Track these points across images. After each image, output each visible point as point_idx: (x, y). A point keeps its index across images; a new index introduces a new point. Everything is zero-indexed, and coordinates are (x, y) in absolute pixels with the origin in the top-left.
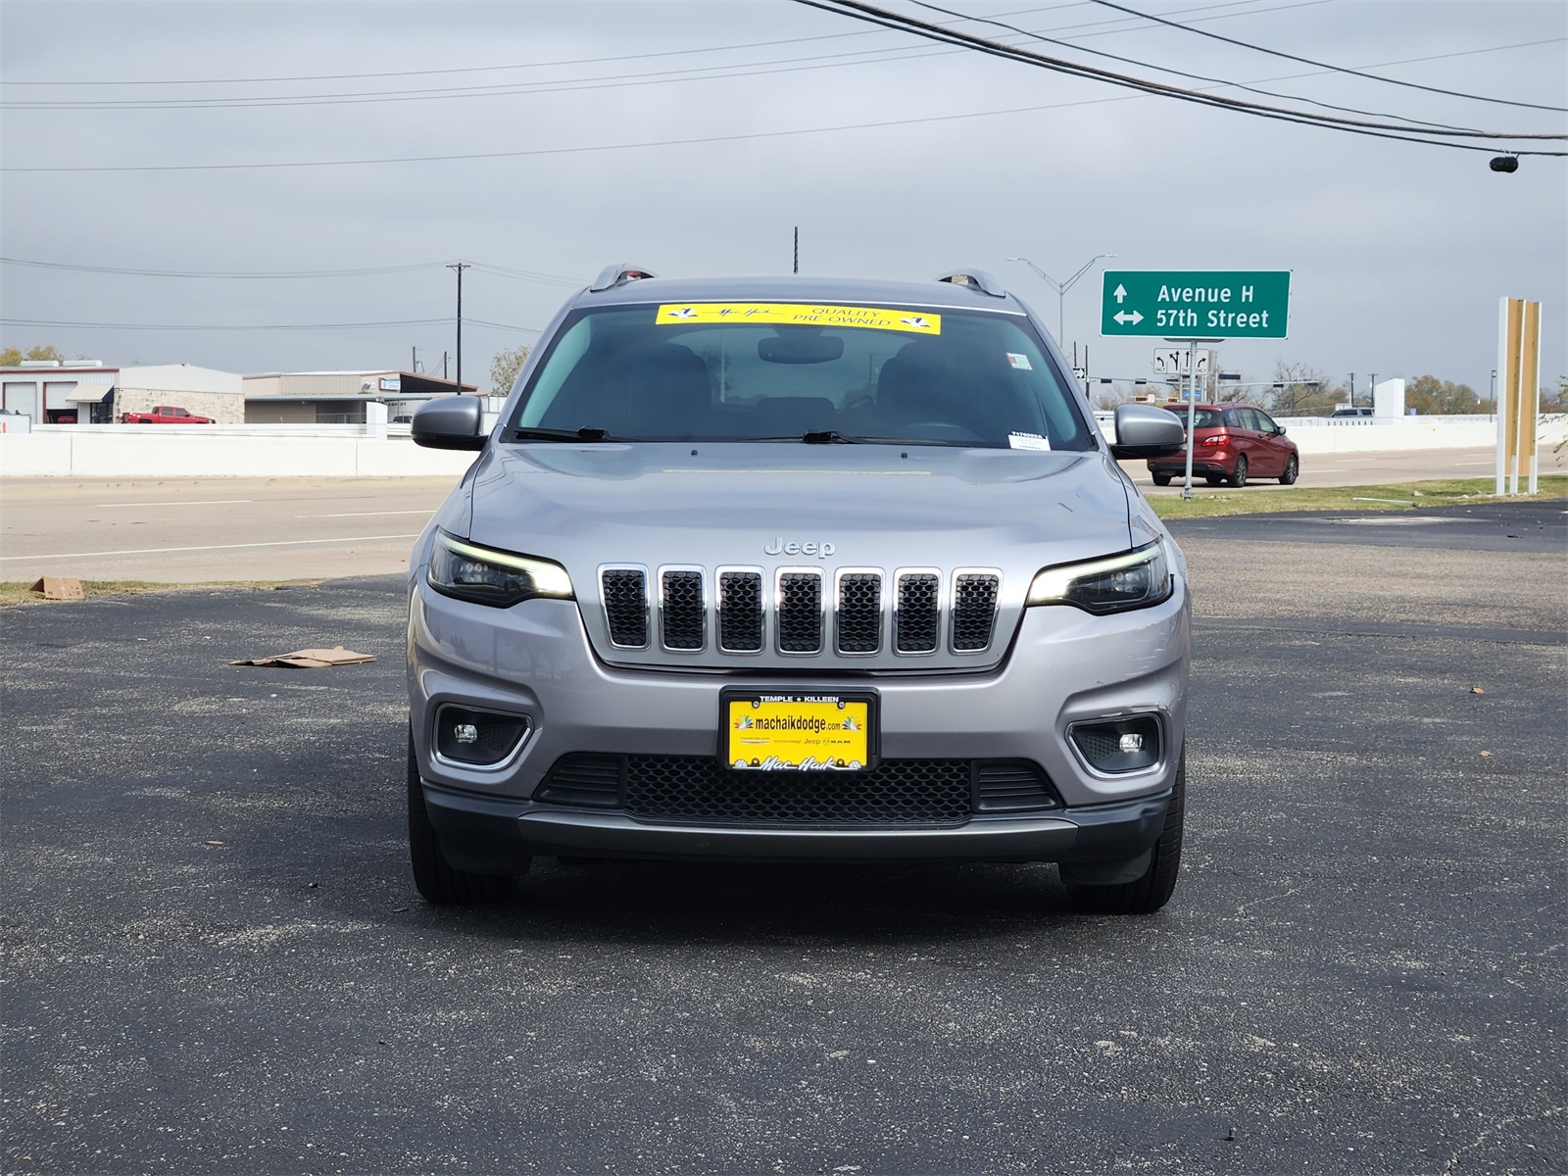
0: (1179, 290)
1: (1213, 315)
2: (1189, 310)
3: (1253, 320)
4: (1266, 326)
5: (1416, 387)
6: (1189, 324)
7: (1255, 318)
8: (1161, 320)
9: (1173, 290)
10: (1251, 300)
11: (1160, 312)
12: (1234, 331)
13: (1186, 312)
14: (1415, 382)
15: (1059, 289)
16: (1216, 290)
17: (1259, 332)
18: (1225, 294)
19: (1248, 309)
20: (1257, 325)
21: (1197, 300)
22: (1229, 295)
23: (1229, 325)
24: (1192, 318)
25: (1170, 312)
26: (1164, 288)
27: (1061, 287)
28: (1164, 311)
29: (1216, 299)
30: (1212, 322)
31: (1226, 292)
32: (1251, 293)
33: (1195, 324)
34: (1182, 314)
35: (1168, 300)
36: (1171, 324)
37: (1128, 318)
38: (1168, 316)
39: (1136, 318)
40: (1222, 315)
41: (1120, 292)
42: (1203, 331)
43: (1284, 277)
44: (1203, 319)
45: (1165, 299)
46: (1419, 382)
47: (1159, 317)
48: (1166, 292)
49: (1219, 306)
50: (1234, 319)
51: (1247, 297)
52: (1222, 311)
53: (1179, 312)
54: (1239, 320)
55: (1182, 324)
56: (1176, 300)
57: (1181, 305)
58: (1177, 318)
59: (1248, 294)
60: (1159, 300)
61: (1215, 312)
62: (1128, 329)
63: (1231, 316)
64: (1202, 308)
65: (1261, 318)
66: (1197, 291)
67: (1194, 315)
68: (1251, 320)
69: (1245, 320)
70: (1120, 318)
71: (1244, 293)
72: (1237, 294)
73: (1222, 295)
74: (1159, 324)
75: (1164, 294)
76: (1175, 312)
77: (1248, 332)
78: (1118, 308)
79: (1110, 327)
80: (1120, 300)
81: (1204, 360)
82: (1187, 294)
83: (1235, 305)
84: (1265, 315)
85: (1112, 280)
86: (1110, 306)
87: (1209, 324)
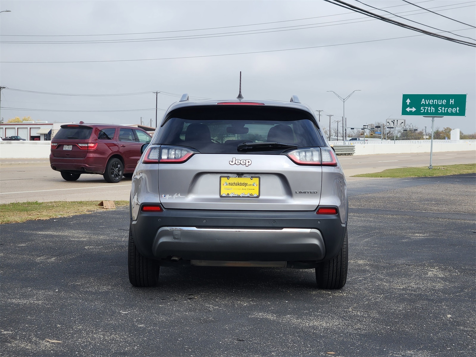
0: (428, 100)
1: (440, 108)
2: (432, 107)
3: (454, 110)
4: (458, 112)
5: (445, 131)
6: (432, 112)
7: (454, 109)
8: (422, 110)
9: (426, 100)
10: (453, 104)
11: (422, 107)
12: (447, 114)
13: (431, 108)
14: (444, 129)
15: (343, 100)
16: (441, 100)
17: (456, 114)
18: (444, 102)
19: (452, 106)
20: (455, 112)
21: (434, 104)
22: (446, 102)
23: (446, 112)
24: (433, 109)
25: (425, 107)
26: (423, 100)
27: (344, 100)
28: (423, 107)
29: (441, 103)
30: (440, 111)
31: (444, 101)
32: (453, 102)
33: (434, 112)
34: (429, 108)
35: (424, 104)
36: (426, 112)
37: (411, 109)
38: (425, 109)
39: (414, 109)
40: (443, 108)
41: (408, 101)
42: (436, 114)
43: (465, 96)
44: (437, 110)
45: (423, 103)
46: (445, 129)
47: (421, 109)
48: (424, 101)
49: (442, 105)
50: (447, 110)
51: (452, 103)
52: (443, 107)
53: (428, 108)
54: (449, 110)
55: (429, 112)
56: (427, 103)
57: (429, 105)
58: (428, 109)
59: (452, 102)
60: (422, 104)
61: (441, 108)
62: (411, 113)
63: (446, 109)
64: (436, 106)
65: (457, 110)
66: (435, 101)
67: (434, 108)
68: (453, 110)
69: (451, 110)
70: (408, 109)
71: (451, 101)
72: (448, 102)
73: (443, 102)
74: (421, 111)
75: (423, 102)
76: (427, 108)
77: (452, 114)
78: (407, 106)
79: (404, 112)
80: (408, 104)
81: (403, 123)
82: (431, 102)
83: (448, 105)
84: (458, 109)
85: (405, 97)
86: (405, 106)
87: (439, 112)
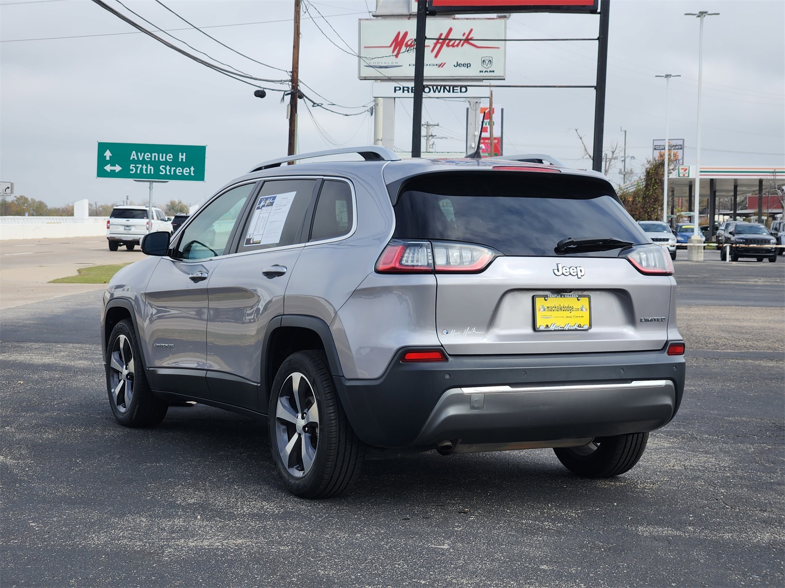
0: (143, 154)
1: (163, 168)
2: (149, 165)
3: (186, 171)
4: (193, 175)
6: (149, 173)
7: (186, 170)
8: (132, 170)
9: (139, 154)
10: (184, 161)
11: (132, 165)
12: (175, 177)
13: (147, 166)
16: (164, 155)
17: (189, 178)
18: (170, 157)
19: (183, 165)
20: (188, 174)
21: (153, 159)
22: (172, 157)
23: (172, 173)
24: (151, 169)
25: (137, 165)
26: (134, 152)
28: (134, 165)
29: (164, 160)
30: (162, 172)
31: (170, 156)
32: (184, 157)
33: (152, 173)
34: (144, 167)
35: (136, 159)
36: (138, 172)
37: (113, 168)
38: (137, 168)
39: (118, 168)
40: (168, 168)
41: (108, 154)
42: (157, 176)
43: (203, 149)
44: (157, 170)
45: (134, 159)
47: (131, 168)
48: (135, 155)
49: (166, 163)
50: (175, 171)
51: (182, 159)
52: (168, 166)
53: (143, 166)
54: (177, 171)
55: (145, 172)
56: (141, 159)
57: (144, 162)
58: (142, 169)
59: (182, 157)
60: (131, 159)
61: (164, 166)
62: (113, 174)
63: (173, 169)
64: (156, 164)
65: (190, 170)
66: (153, 155)
67: (152, 167)
68: (185, 171)
69: (181, 171)
70: (108, 168)
71: (180, 157)
72: (176, 157)
73: (168, 157)
74: (131, 172)
75: (134, 156)
76: (140, 166)
77: (183, 178)
78: (107, 163)
79: (101, 173)
80: (108, 158)
81: (8, 188)
82: (147, 156)
83: (175, 163)
84: (192, 169)
85: (103, 147)
86: (102, 162)
87: (161, 173)
